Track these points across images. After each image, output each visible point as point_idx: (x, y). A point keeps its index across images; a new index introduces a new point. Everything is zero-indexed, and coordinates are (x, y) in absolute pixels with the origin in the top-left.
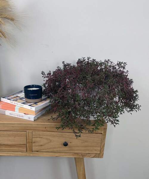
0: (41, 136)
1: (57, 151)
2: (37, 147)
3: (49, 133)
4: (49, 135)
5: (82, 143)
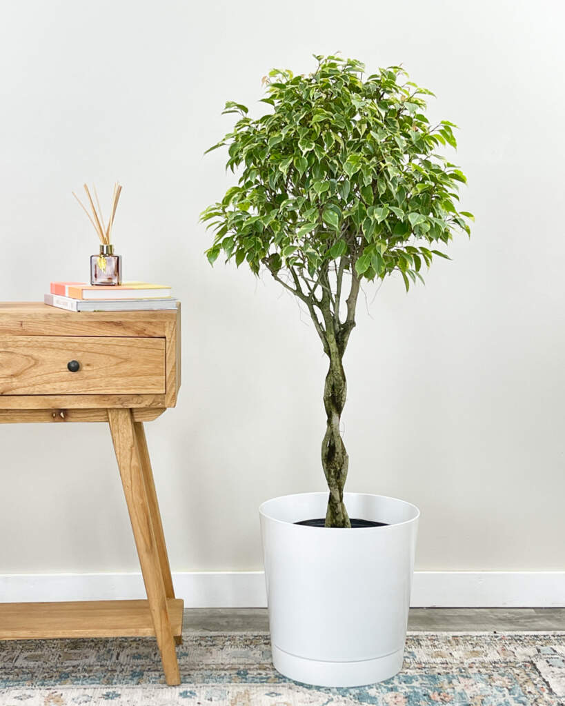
0: (10, 349)
3: (30, 338)
4: (31, 344)
5: (117, 364)
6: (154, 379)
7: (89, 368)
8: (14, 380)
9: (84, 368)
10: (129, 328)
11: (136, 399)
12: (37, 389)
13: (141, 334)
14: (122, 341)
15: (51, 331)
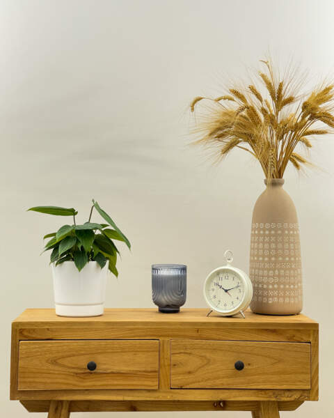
2: (180, 378)
5: (273, 364)
6: (301, 377)
7: (250, 367)
8: (191, 376)
9: (245, 367)
10: (281, 334)
11: (287, 394)
12: (209, 384)
13: (291, 339)
14: (276, 345)
15: (220, 336)
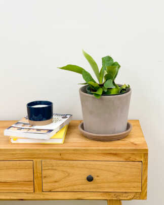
0: (54, 168)
1: (79, 189)
3: (65, 162)
4: (66, 165)
